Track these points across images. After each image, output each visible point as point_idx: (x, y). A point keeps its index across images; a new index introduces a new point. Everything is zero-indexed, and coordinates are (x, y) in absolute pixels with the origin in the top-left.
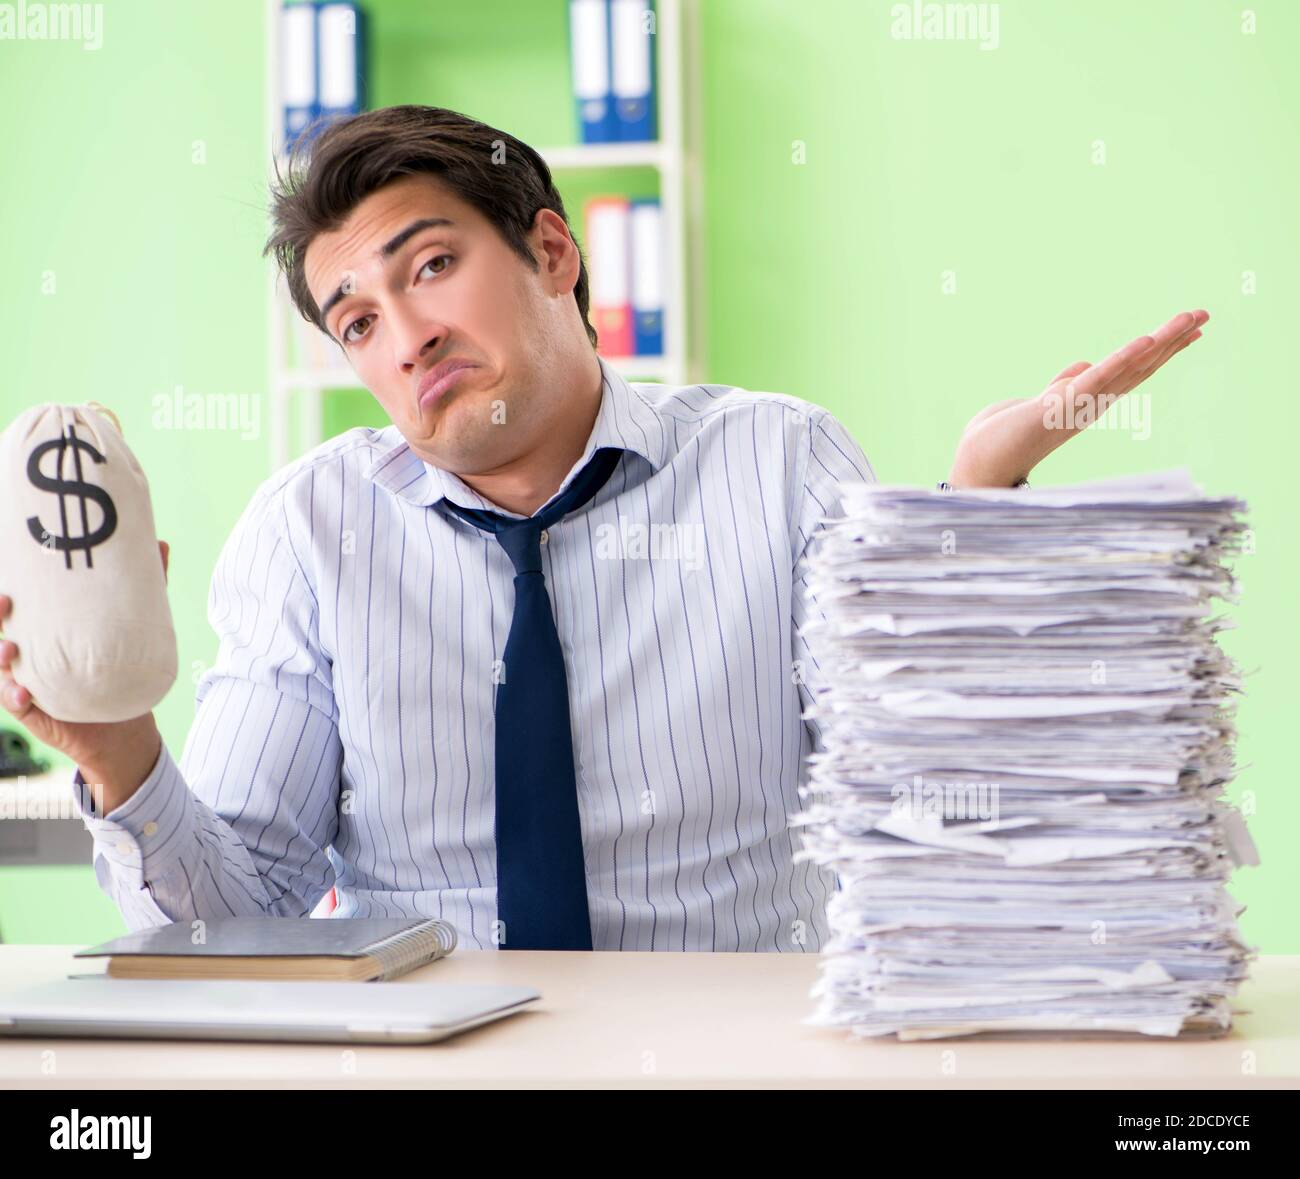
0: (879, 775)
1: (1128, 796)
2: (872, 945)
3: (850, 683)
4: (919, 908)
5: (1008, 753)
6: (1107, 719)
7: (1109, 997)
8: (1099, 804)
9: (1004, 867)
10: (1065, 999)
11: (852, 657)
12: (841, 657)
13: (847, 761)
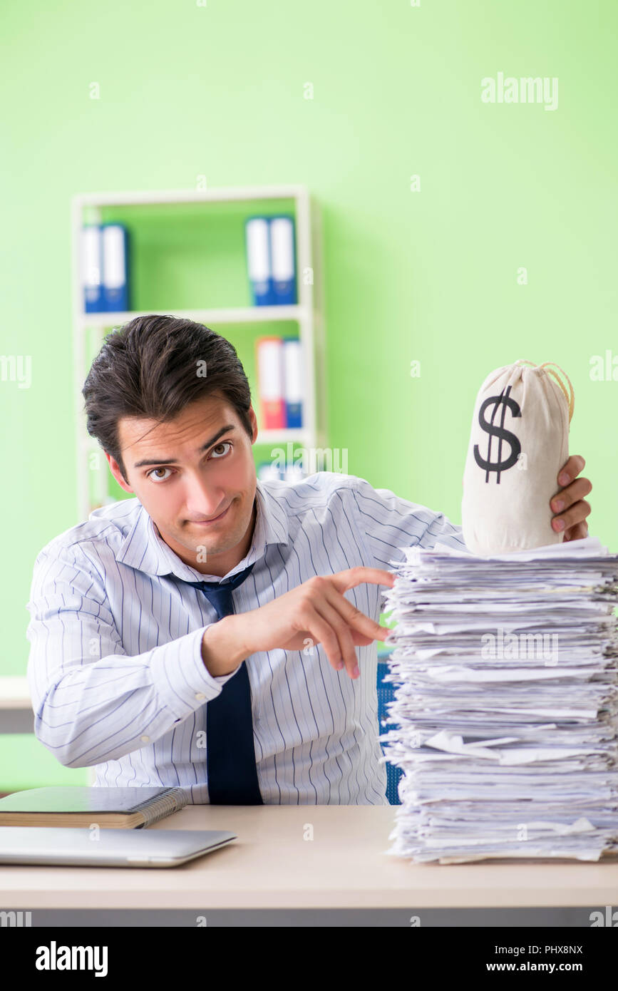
0: (427, 714)
1: (569, 725)
2: (424, 810)
3: (410, 661)
4: (450, 789)
5: (500, 701)
6: (557, 681)
7: (559, 839)
8: (553, 729)
9: (498, 766)
10: (535, 840)
11: (411, 646)
12: (405, 647)
13: (408, 706)
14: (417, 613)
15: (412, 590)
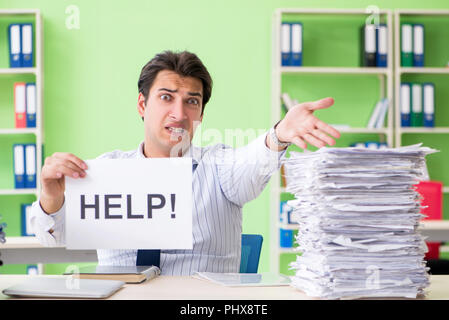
1: (400, 233)
2: (332, 274)
4: (344, 264)
8: (392, 235)
9: (368, 252)
10: (384, 289)
11: (322, 194)
12: (319, 195)
13: (323, 223)
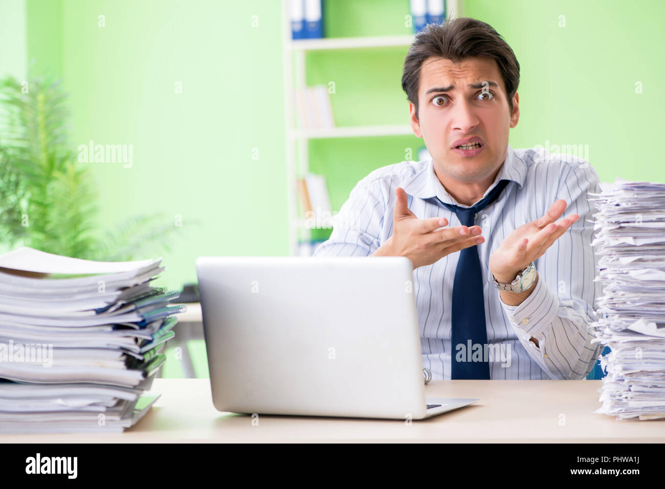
0: (629, 306)
2: (627, 379)
3: (615, 266)
4: (647, 363)
11: (615, 255)
12: (611, 255)
13: (614, 300)
14: (621, 229)
15: (616, 212)
